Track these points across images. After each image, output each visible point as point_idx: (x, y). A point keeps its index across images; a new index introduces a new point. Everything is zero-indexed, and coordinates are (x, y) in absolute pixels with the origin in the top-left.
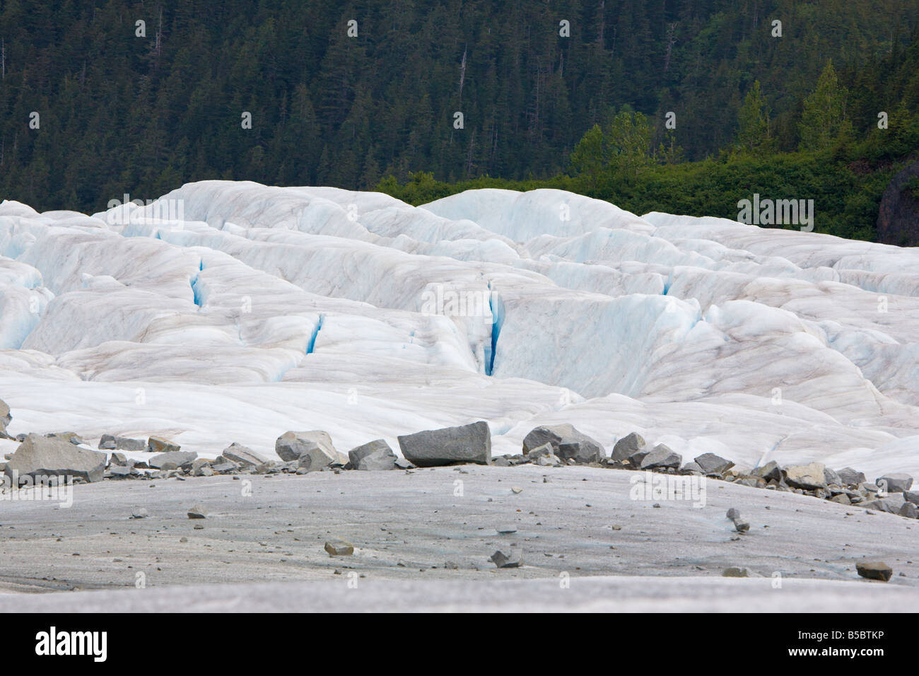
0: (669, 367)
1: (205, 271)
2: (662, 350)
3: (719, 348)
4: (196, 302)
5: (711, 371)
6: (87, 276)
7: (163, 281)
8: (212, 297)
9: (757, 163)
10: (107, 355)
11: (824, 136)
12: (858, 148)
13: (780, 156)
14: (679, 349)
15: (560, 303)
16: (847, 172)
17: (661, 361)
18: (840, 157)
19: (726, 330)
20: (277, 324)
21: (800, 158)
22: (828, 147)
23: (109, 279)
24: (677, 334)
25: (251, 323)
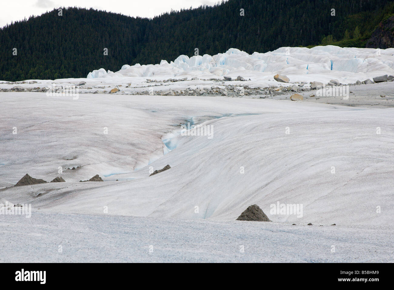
0: (360, 68)
1: (288, 59)
2: (359, 66)
3: (368, 65)
4: (288, 63)
5: (367, 68)
6: (271, 61)
7: (282, 61)
8: (290, 63)
9: (348, 41)
10: (280, 72)
11: (357, 36)
12: (362, 38)
13: (351, 40)
14: (362, 65)
15: (342, 60)
16: (361, 41)
17: (359, 67)
18: (359, 39)
19: (368, 62)
20: (302, 66)
21: (354, 40)
22: (358, 38)
23: (274, 62)
24: (361, 63)
25: (298, 66)
